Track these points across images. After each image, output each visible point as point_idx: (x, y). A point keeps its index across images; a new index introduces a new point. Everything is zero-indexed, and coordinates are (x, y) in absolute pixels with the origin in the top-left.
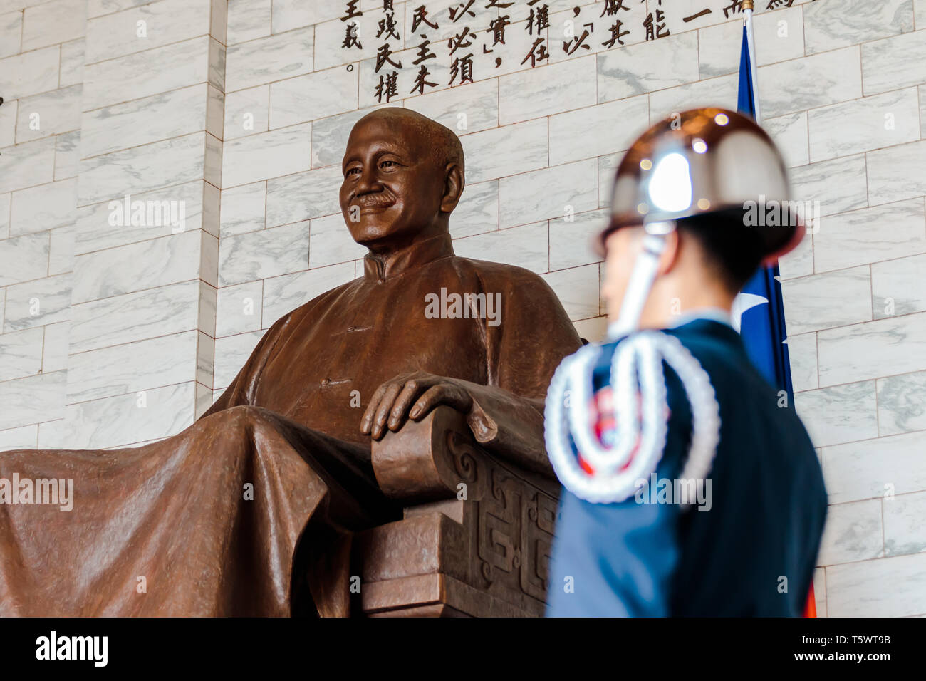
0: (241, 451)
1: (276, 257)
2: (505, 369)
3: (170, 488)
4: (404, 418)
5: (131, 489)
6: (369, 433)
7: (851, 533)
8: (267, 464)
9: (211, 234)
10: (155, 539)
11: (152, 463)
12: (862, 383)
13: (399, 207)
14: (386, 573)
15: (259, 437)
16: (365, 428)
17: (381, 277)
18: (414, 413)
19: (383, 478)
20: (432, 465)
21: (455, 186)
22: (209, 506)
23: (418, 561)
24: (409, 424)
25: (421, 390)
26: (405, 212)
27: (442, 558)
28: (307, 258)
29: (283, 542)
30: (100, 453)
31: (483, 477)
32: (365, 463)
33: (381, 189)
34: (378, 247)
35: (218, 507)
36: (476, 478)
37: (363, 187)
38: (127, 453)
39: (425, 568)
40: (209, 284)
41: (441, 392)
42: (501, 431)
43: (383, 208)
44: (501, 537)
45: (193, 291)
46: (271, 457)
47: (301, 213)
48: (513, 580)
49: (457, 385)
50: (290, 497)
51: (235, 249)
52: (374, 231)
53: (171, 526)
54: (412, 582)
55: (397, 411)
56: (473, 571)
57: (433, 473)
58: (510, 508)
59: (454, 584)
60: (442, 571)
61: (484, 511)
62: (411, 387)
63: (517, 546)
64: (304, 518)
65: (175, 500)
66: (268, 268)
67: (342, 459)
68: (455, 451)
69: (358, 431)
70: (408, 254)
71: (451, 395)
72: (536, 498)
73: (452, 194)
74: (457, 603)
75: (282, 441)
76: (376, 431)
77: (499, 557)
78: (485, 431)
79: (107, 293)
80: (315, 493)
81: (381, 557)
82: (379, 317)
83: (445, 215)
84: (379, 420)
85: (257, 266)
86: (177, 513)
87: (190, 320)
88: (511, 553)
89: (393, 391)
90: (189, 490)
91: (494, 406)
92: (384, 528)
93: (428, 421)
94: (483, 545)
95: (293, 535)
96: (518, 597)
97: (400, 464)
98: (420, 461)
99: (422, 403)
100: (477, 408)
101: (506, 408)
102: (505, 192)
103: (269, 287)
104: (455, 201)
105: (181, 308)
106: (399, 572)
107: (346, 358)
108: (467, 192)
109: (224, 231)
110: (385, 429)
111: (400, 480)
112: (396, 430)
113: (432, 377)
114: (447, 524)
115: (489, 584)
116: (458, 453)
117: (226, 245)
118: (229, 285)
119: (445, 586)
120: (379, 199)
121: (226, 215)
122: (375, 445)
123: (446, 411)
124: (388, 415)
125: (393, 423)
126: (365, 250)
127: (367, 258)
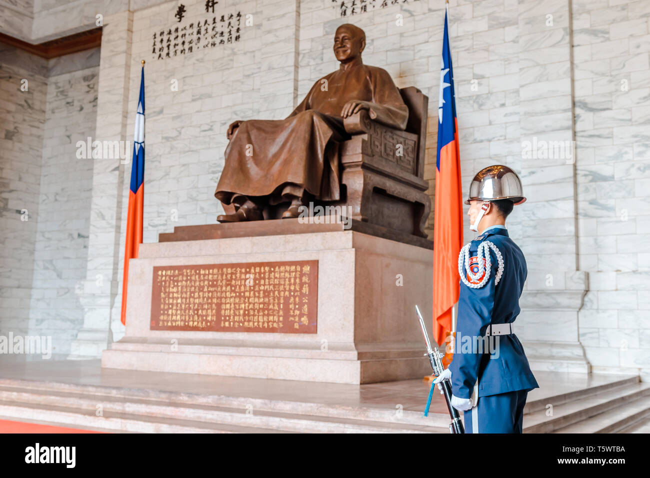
0: (310, 122)
1: (314, 59)
2: (377, 96)
3: (292, 131)
4: (352, 113)
5: (282, 131)
6: (343, 117)
7: (465, 136)
8: (317, 126)
9: (297, 53)
10: (288, 145)
11: (287, 125)
12: (470, 97)
13: (349, 51)
14: (347, 153)
15: (315, 118)
16: (342, 115)
17: (344, 70)
18: (355, 111)
19: (347, 129)
20: (359, 126)
21: (363, 45)
22: (302, 137)
23: (356, 150)
24: (354, 115)
25: (357, 105)
26: (351, 52)
27: (362, 150)
28: (322, 60)
29: (321, 146)
30: (273, 121)
31: (372, 127)
32: (342, 123)
33: (344, 46)
34: (344, 62)
35: (305, 137)
36: (370, 128)
37: (340, 46)
38: (280, 121)
39: (357, 152)
40: (297, 67)
41: (362, 106)
42: (377, 116)
43: (345, 51)
44: (377, 143)
45: (292, 69)
46: (318, 124)
47: (321, 48)
48: (380, 154)
49: (365, 103)
50: (323, 134)
51: (304, 57)
52: (343, 57)
53: (293, 141)
54: (354, 156)
55: (351, 111)
56: (370, 153)
57: (360, 127)
58: (379, 135)
59: (366, 157)
60: (362, 153)
61: (373, 136)
62: (354, 105)
63: (381, 145)
64: (327, 140)
65: (293, 135)
66: (312, 62)
67: (336, 122)
68: (365, 121)
69: (340, 115)
70: (351, 64)
71: (365, 106)
72: (385, 132)
73: (363, 47)
74: (366, 162)
75: (321, 120)
76: (345, 116)
77: (376, 148)
78: (373, 116)
79: (270, 68)
80: (330, 133)
81: (346, 149)
82: (344, 82)
83: (361, 53)
84: (346, 113)
85: (309, 62)
86: (294, 138)
87: (292, 76)
88: (379, 147)
89: (349, 105)
90: (297, 132)
91: (376, 109)
92: (347, 141)
93: (359, 113)
94: (372, 146)
95: (324, 144)
96: (381, 158)
97: (351, 125)
98: (356, 124)
99: (357, 109)
100: (371, 110)
101: (378, 109)
102: (375, 43)
103: (312, 68)
104: (363, 49)
105: (289, 73)
106: (351, 153)
107: (335, 93)
108: (367, 46)
109: (300, 52)
110: (347, 116)
111: (351, 129)
112: (350, 116)
113: (359, 102)
114: (363, 141)
115: (373, 156)
116: (367, 121)
117: (301, 56)
118: (302, 67)
119: (363, 157)
120: (343, 49)
121: (301, 48)
122: (344, 120)
123: (363, 111)
124: (348, 112)
125: (349, 114)
126: (340, 63)
127: (341, 65)
